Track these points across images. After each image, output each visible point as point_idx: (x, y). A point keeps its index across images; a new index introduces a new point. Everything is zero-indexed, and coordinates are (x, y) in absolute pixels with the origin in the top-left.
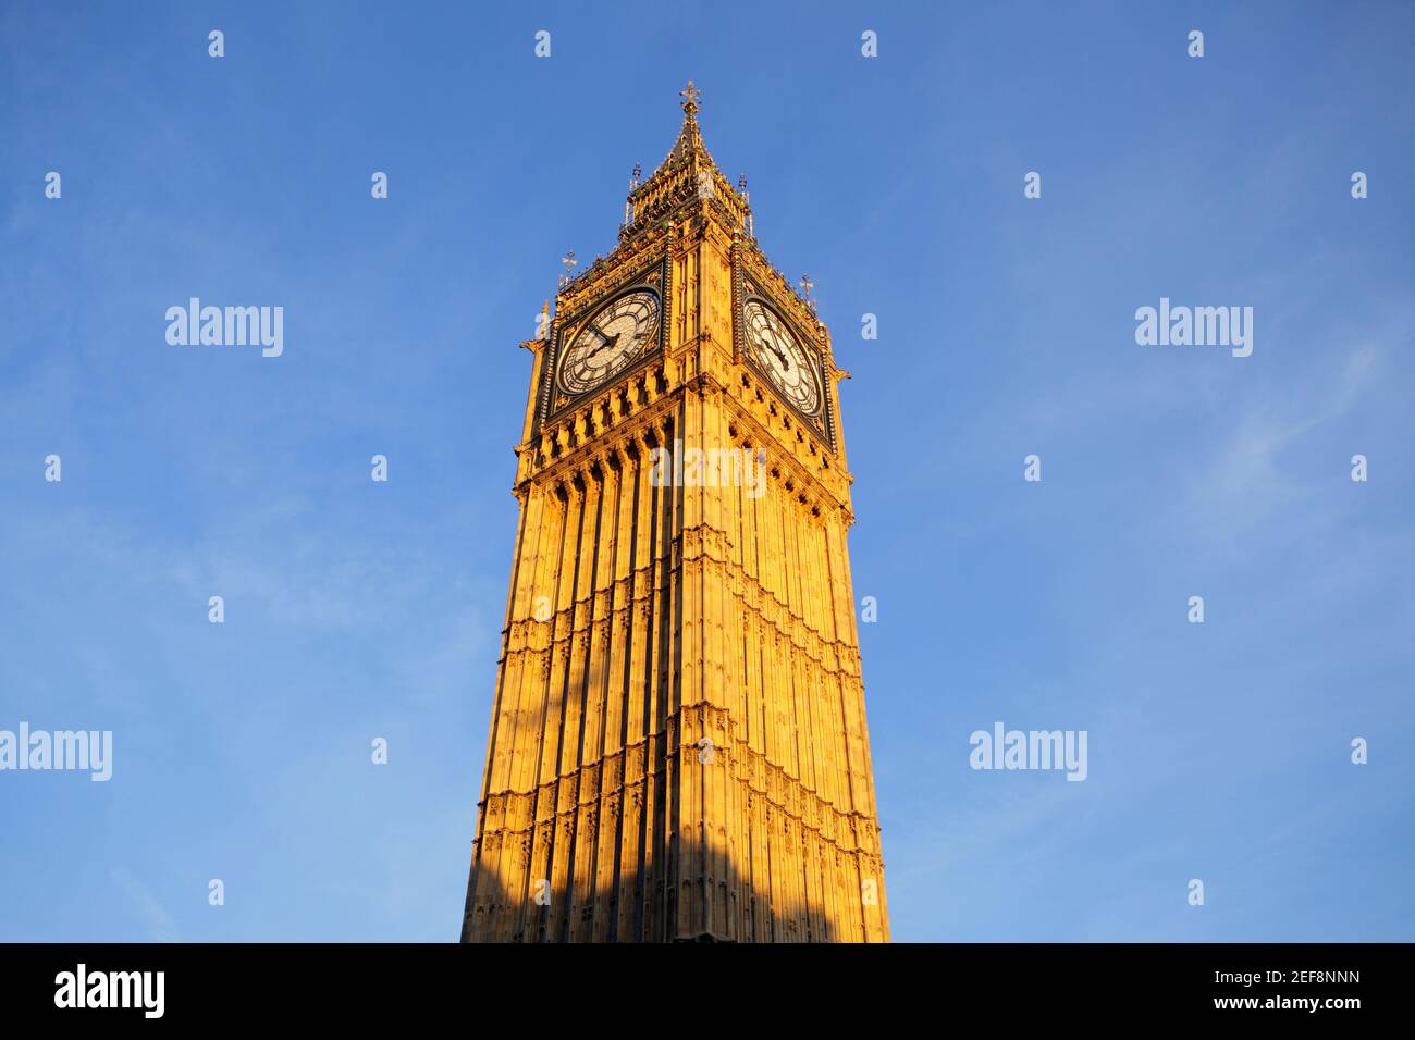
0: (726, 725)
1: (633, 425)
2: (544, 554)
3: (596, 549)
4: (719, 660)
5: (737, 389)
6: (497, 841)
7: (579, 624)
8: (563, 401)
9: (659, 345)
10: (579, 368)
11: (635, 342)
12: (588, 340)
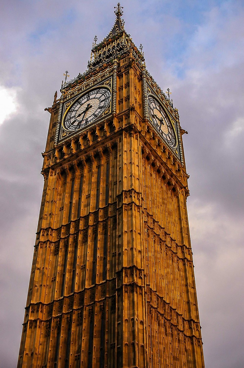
0: (143, 277)
1: (98, 146)
2: (56, 200)
3: (80, 199)
4: (139, 248)
5: (145, 133)
6: (34, 324)
7: (72, 230)
8: (65, 134)
9: (110, 112)
10: (72, 120)
11: (99, 110)
12: (77, 108)
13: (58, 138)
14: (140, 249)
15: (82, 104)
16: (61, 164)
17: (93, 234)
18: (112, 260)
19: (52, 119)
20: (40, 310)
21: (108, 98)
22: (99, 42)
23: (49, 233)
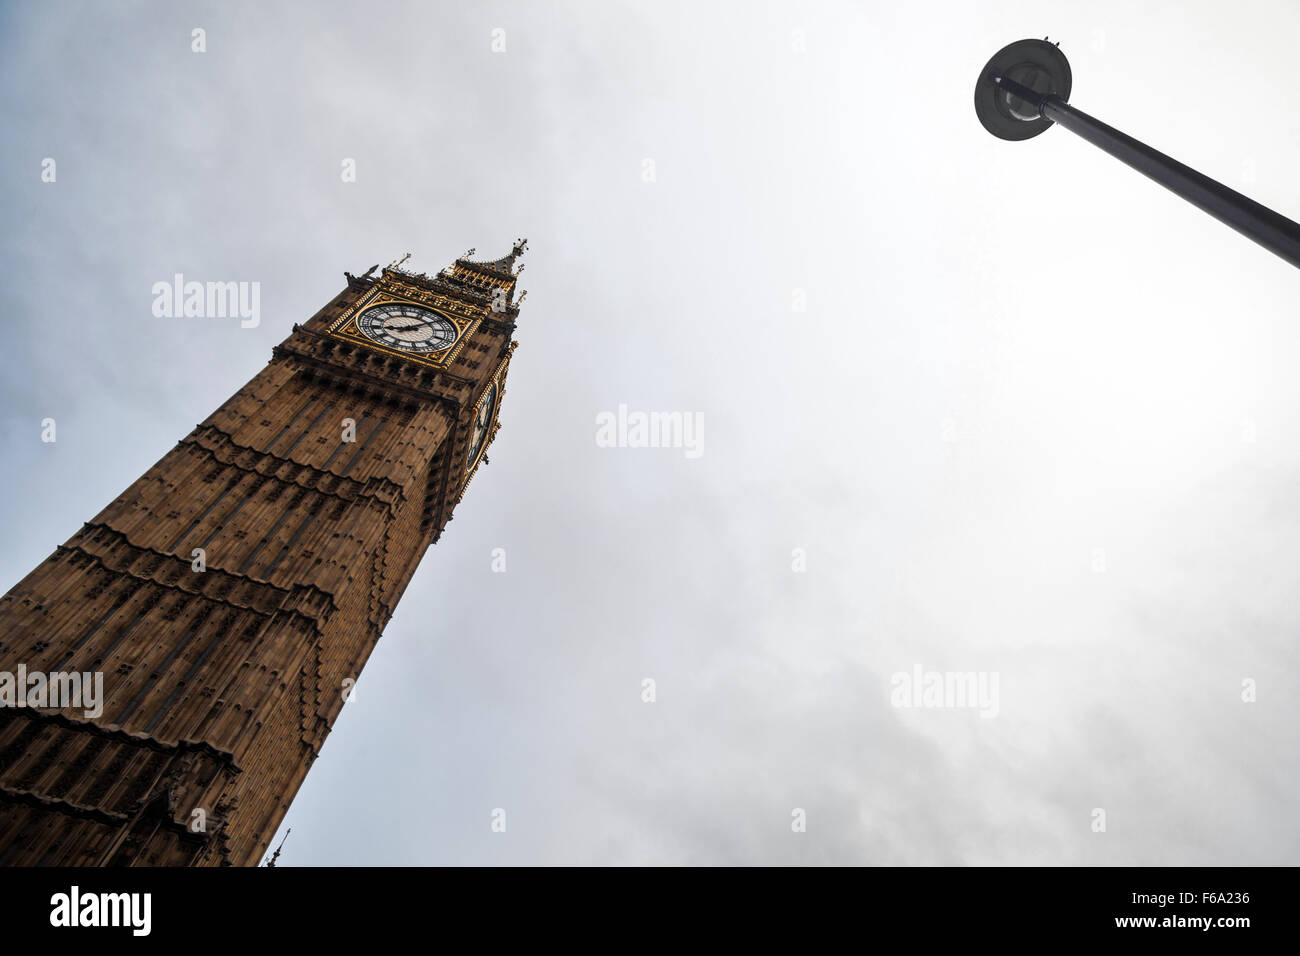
1: (390, 387)
3: (305, 433)
6: (83, 561)
7: (261, 467)
8: (352, 331)
9: (441, 361)
10: (376, 323)
11: (424, 345)
12: (393, 314)
13: (339, 327)
14: (352, 576)
15: (406, 316)
16: (315, 364)
17: (292, 500)
18: (297, 560)
19: (344, 294)
20: (113, 545)
21: (448, 341)
22: (473, 259)
23: (221, 442)
